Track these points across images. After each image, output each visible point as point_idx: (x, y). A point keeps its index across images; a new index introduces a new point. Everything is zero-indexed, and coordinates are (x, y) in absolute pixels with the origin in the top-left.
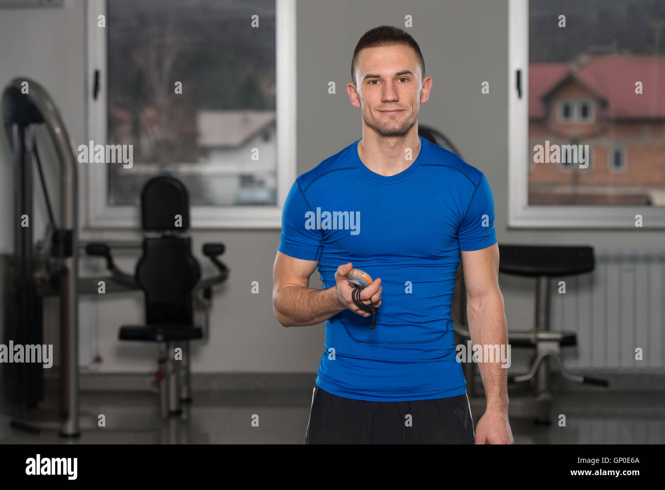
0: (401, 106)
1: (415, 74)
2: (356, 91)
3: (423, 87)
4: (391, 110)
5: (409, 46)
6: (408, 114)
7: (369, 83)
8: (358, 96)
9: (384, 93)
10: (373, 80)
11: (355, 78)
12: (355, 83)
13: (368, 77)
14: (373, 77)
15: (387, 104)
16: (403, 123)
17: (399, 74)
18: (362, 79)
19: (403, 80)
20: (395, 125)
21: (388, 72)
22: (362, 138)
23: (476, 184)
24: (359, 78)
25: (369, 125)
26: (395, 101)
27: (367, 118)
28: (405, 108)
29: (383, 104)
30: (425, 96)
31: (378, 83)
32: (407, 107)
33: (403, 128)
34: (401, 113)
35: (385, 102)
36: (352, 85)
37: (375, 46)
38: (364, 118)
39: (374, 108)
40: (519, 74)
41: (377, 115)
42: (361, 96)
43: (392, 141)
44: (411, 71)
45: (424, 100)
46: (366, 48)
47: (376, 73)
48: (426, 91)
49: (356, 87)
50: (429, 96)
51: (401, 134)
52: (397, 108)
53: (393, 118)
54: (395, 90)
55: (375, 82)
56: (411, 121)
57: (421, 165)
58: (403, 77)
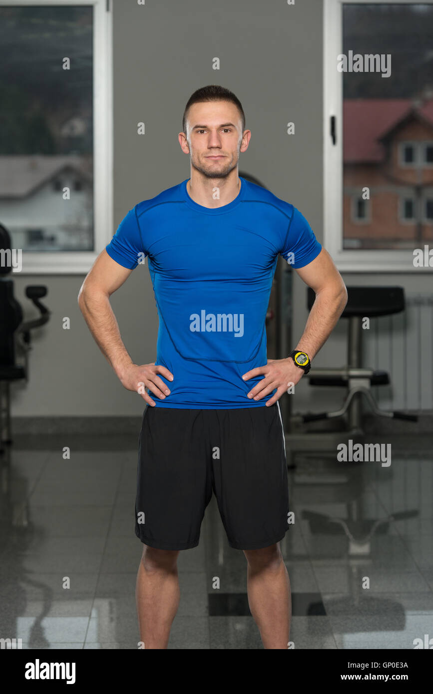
0: (223, 153)
1: (236, 127)
2: (186, 140)
3: (243, 138)
4: (216, 155)
5: (233, 103)
6: (228, 160)
7: (197, 132)
8: (188, 143)
9: (209, 140)
10: (202, 129)
11: (186, 128)
12: (186, 133)
13: (197, 127)
14: (201, 127)
15: (213, 150)
16: (224, 167)
17: (223, 126)
18: (192, 129)
19: (226, 131)
20: (218, 168)
21: (214, 123)
22: (190, 179)
23: (290, 217)
24: (189, 128)
25: (196, 168)
26: (219, 148)
27: (195, 163)
28: (227, 155)
29: (209, 150)
30: (244, 146)
31: (205, 132)
32: (228, 154)
33: (224, 171)
34: (223, 158)
35: (210, 148)
36: (183, 134)
37: (204, 101)
38: (192, 163)
39: (202, 154)
40: (333, 120)
41: (203, 161)
42: (190, 143)
43: (215, 182)
44: (233, 124)
45: (244, 149)
46: (196, 102)
47: (203, 123)
48: (245, 142)
49: (186, 136)
50: (247, 147)
51: (223, 176)
52: (221, 154)
53: (216, 162)
54: (219, 139)
55: (202, 132)
56: (232, 166)
57: (241, 201)
58: (226, 128)
